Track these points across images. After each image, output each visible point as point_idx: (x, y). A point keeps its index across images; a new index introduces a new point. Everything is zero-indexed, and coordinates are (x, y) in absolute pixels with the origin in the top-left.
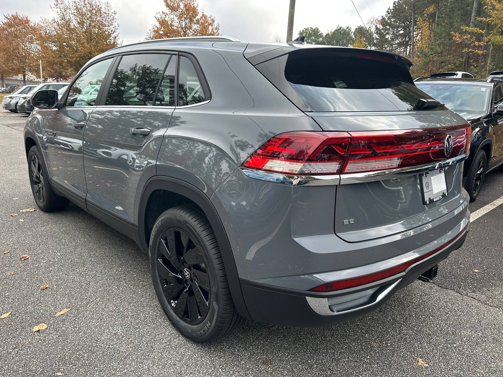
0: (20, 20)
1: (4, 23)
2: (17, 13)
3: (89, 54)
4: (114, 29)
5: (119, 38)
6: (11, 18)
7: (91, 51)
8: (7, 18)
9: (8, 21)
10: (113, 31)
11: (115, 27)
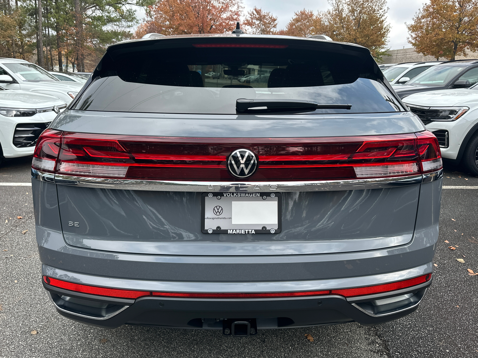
0: (306, 15)
1: (294, 19)
2: (304, 9)
3: (354, 40)
4: (383, 13)
5: (386, 22)
6: (299, 14)
7: (356, 38)
8: (297, 14)
9: (297, 17)
10: (382, 15)
11: (384, 10)
